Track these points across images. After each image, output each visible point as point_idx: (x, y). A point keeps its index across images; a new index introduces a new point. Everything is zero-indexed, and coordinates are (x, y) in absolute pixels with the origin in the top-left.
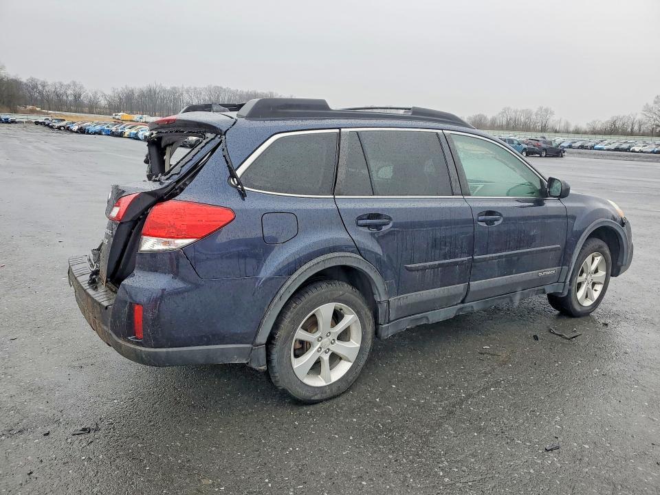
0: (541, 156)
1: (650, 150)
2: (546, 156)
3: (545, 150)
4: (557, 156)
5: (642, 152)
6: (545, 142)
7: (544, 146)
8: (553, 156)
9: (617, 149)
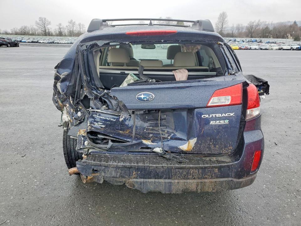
0: (8, 47)
1: (47, 42)
2: (10, 47)
3: (9, 43)
4: (16, 46)
5: (44, 43)
6: (8, 39)
7: (8, 41)
8: (14, 46)
9: (32, 42)
